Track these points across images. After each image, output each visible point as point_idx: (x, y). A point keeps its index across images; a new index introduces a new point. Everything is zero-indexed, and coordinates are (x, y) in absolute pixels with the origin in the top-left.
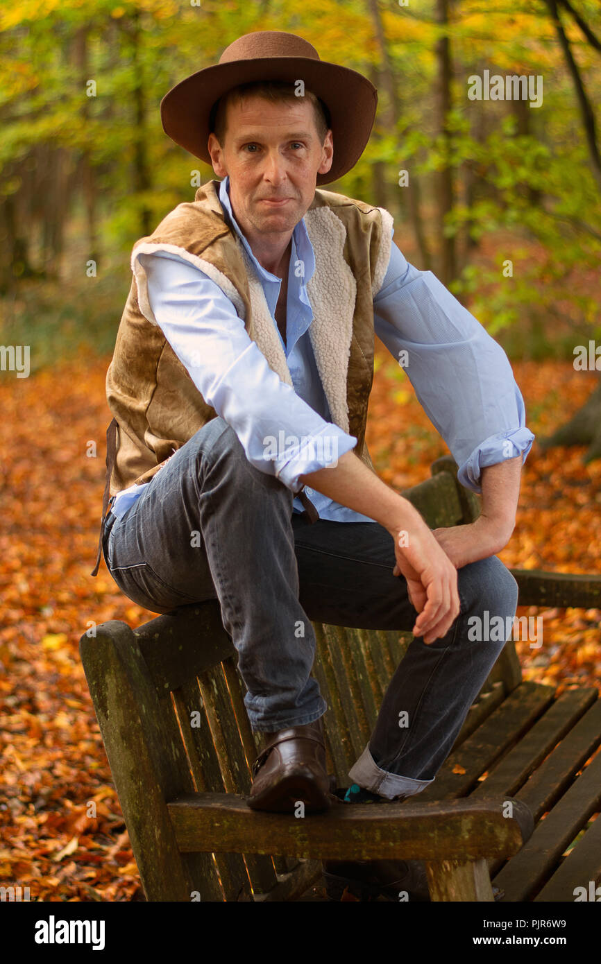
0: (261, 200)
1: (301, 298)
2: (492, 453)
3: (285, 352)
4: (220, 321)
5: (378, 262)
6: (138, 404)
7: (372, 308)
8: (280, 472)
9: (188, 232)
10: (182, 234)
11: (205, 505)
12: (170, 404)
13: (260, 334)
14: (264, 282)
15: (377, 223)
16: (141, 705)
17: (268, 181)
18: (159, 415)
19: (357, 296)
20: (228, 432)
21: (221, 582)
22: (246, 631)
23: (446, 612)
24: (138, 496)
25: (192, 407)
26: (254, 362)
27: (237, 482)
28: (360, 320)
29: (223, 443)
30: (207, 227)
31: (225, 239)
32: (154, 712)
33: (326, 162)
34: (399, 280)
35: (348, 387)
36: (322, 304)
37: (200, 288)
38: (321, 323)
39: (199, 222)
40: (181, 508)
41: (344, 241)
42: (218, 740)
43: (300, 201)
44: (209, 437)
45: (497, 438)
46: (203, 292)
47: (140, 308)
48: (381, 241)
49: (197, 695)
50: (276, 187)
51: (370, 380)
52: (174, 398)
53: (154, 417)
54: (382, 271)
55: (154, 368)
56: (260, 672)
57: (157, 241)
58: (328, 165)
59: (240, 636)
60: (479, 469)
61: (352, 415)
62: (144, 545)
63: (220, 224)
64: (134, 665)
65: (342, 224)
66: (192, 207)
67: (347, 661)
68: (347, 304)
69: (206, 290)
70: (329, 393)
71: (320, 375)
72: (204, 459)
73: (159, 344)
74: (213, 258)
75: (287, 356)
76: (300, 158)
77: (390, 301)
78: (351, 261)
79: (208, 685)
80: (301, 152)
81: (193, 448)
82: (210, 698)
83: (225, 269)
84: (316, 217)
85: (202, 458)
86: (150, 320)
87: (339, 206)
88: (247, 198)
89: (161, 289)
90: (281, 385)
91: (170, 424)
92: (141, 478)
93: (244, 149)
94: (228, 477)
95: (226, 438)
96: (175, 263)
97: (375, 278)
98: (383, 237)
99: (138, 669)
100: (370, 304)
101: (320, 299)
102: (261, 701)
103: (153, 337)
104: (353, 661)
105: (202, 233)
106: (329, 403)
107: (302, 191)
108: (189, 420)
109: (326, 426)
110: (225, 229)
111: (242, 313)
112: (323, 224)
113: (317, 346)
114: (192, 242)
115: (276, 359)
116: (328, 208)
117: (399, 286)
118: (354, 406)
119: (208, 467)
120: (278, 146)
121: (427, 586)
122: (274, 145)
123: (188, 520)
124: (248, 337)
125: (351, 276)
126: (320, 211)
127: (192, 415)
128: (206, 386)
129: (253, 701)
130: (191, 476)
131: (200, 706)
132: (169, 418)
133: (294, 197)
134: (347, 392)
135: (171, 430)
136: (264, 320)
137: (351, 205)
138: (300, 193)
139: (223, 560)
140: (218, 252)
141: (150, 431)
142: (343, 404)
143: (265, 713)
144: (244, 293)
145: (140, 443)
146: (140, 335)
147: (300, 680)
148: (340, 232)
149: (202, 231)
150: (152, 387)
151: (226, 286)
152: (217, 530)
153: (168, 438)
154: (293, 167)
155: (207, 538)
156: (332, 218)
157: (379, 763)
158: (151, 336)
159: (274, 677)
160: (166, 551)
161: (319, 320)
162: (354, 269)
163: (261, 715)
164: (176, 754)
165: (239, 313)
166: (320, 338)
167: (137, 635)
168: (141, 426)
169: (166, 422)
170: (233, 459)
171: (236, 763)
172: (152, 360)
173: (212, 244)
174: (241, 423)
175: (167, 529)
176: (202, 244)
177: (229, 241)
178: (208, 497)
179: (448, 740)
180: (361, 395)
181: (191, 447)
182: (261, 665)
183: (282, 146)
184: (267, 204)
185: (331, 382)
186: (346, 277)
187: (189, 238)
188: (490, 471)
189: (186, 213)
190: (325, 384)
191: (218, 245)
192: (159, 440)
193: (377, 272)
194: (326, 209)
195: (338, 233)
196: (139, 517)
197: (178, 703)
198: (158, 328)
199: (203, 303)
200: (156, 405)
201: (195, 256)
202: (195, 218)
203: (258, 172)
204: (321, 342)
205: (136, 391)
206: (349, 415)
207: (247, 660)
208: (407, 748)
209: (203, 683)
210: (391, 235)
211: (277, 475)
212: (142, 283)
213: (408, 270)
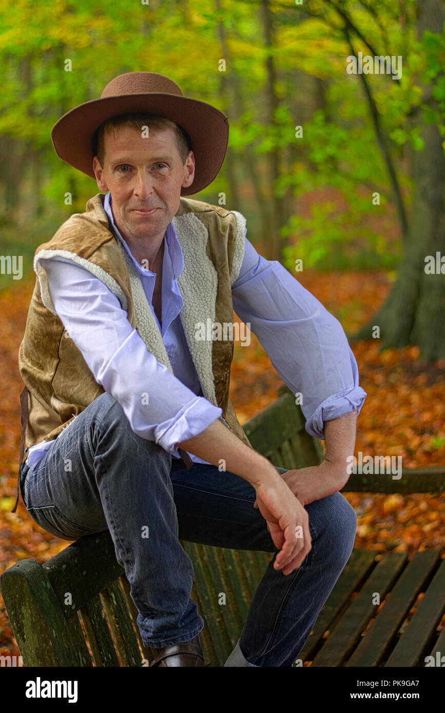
0: (133, 210)
1: (173, 290)
2: (333, 409)
3: (161, 333)
4: (107, 314)
5: (235, 257)
6: (45, 375)
7: (231, 294)
8: (159, 440)
9: (79, 239)
10: (75, 241)
11: (98, 466)
12: (71, 375)
13: (140, 320)
14: (141, 276)
15: (232, 224)
16: (52, 630)
17: (137, 195)
18: (62, 384)
19: (218, 285)
20: (116, 406)
21: (114, 528)
22: (136, 567)
23: (301, 549)
24: (46, 451)
25: (88, 378)
26: (135, 347)
27: (124, 448)
28: (221, 304)
29: (112, 415)
30: (95, 234)
31: (110, 244)
32: (63, 634)
33: (188, 178)
34: (253, 270)
35: (213, 359)
36: (190, 292)
37: (90, 286)
38: (189, 308)
39: (88, 230)
40: (80, 465)
41: (206, 241)
42: (118, 641)
43: (167, 210)
44: (101, 410)
45: (336, 397)
46: (92, 289)
47: (43, 301)
48: (237, 240)
49: (100, 608)
50: (144, 200)
51: (231, 352)
52: (74, 371)
53: (58, 386)
54: (238, 264)
55: (57, 347)
56: (149, 600)
57: (54, 248)
58: (191, 179)
59: (131, 570)
60: (322, 423)
61: (217, 382)
62: (52, 492)
63: (105, 231)
64: (45, 597)
65: (204, 227)
66: (82, 217)
67: (219, 556)
68: (211, 292)
69: (93, 288)
70: (198, 365)
71: (190, 350)
72: (97, 428)
73: (60, 329)
74: (99, 262)
75: (162, 336)
76: (164, 175)
77: (246, 287)
78: (212, 257)
79: (108, 598)
80: (165, 170)
81: (88, 417)
82: (110, 608)
83: (110, 270)
84: (184, 221)
85: (95, 427)
86: (52, 311)
87: (202, 212)
88: (121, 208)
89: (59, 287)
90: (158, 365)
91: (71, 392)
92: (49, 436)
93: (118, 170)
94: (117, 444)
95: (114, 412)
96: (69, 265)
97: (233, 270)
98: (238, 236)
99: (48, 600)
100: (229, 291)
101: (188, 289)
102: (149, 623)
103: (55, 323)
104: (223, 556)
105: (90, 240)
106: (198, 373)
107: (167, 201)
108: (86, 388)
109: (197, 400)
110: (109, 236)
111: (125, 305)
112: (189, 227)
113: (187, 327)
114: (82, 248)
115: (154, 339)
116: (193, 214)
117: (252, 275)
118: (219, 374)
119: (100, 435)
120: (144, 167)
121: (285, 529)
122: (141, 166)
123: (86, 474)
124: (129, 325)
125: (213, 269)
126: (186, 216)
127: (88, 384)
128: (97, 368)
129: (143, 623)
130: (87, 440)
131: (102, 618)
132: (70, 387)
133: (160, 206)
134: (213, 363)
135: (72, 396)
136: (143, 308)
137: (211, 211)
138: (166, 204)
139: (115, 511)
140: (104, 256)
141: (55, 397)
142: (210, 374)
143: (153, 633)
144: (126, 289)
145: (47, 406)
146: (44, 321)
147: (181, 605)
148: (202, 233)
149: (90, 238)
150: (55, 362)
151: (111, 284)
152: (109, 487)
153: (71, 402)
154: (158, 183)
155: (102, 492)
156: (196, 222)
157: (248, 658)
158: (53, 322)
159: (160, 604)
160: (70, 497)
161: (187, 306)
162: (215, 264)
163: (150, 634)
164: (83, 662)
165: (123, 305)
166: (189, 320)
167: (48, 568)
168: (48, 393)
169: (68, 390)
170: (120, 428)
171: (133, 659)
172: (55, 341)
173: (99, 248)
174: (126, 399)
175: (70, 481)
176: (91, 249)
177: (113, 246)
178: (101, 459)
179: (303, 637)
180: (224, 364)
181: (86, 415)
182: (148, 594)
183: (149, 167)
184: (138, 214)
185: (199, 355)
186: (209, 270)
187: (81, 244)
188: (331, 424)
189: (77, 222)
190: (194, 358)
191: (103, 250)
192: (62, 404)
193: (234, 265)
194: (192, 215)
195: (201, 234)
196: (47, 469)
197: (84, 617)
198: (58, 317)
199: (92, 299)
200: (59, 377)
201: (85, 260)
202: (85, 227)
203: (129, 188)
204: (190, 325)
205: (43, 365)
206: (214, 382)
207: (137, 591)
208: (270, 647)
209: (104, 596)
210: (244, 233)
211: (157, 442)
212: (43, 281)
213: (259, 261)
